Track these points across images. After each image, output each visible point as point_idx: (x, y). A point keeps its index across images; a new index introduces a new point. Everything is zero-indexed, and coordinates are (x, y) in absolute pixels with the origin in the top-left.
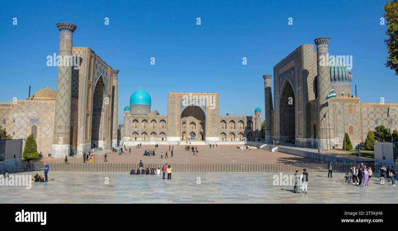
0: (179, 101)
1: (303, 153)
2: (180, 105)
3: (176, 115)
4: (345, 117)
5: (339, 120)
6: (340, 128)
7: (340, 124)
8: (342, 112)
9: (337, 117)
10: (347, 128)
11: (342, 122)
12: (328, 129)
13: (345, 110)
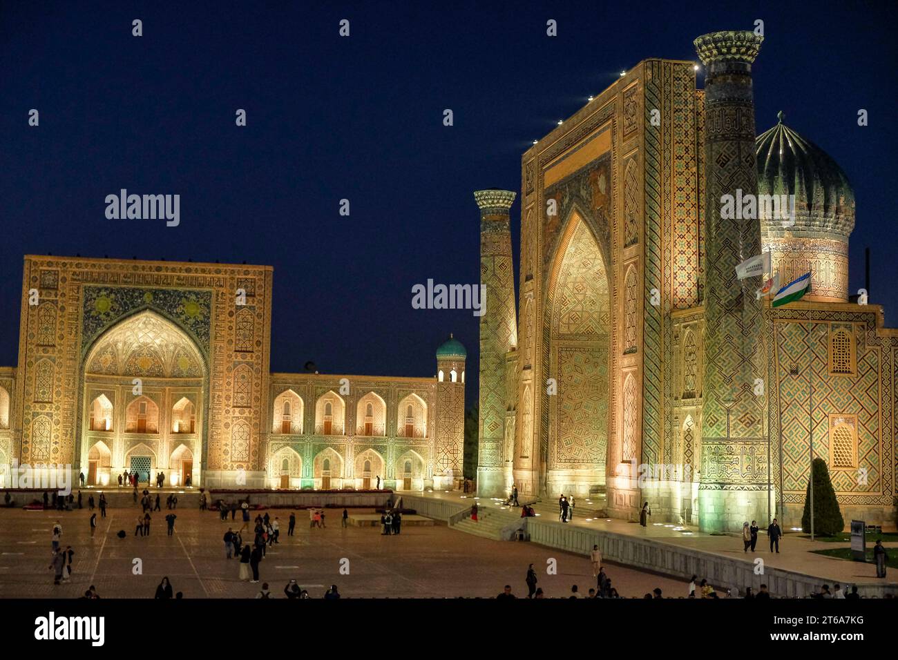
0: (78, 300)
1: (630, 547)
4: (818, 388)
5: (793, 403)
6: (795, 438)
7: (795, 420)
8: (805, 367)
9: (783, 387)
10: (825, 438)
11: (804, 411)
12: (742, 443)
13: (817, 359)
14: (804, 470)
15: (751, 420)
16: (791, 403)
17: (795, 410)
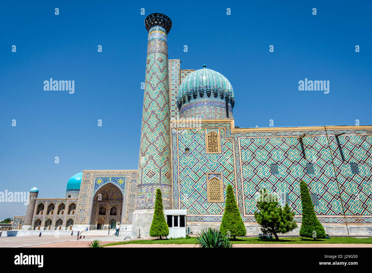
0: (94, 180)
2: (94, 185)
3: (88, 197)
4: (200, 160)
5: (186, 168)
6: (187, 185)
7: (188, 176)
8: (193, 150)
9: (181, 160)
10: (204, 185)
11: (192, 171)
12: (146, 186)
13: (200, 145)
14: (192, 203)
15: (152, 174)
16: (185, 168)
17: (187, 171)
